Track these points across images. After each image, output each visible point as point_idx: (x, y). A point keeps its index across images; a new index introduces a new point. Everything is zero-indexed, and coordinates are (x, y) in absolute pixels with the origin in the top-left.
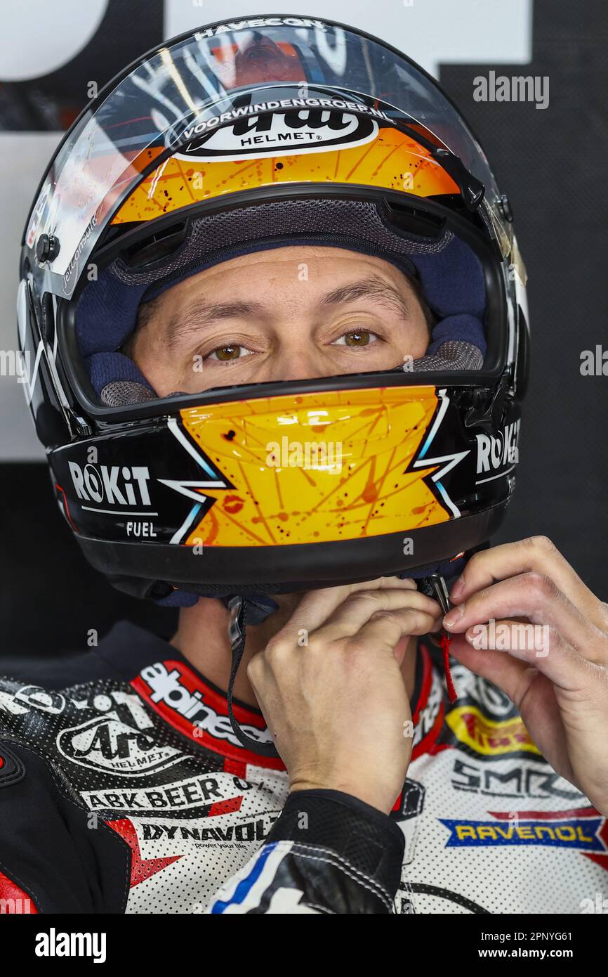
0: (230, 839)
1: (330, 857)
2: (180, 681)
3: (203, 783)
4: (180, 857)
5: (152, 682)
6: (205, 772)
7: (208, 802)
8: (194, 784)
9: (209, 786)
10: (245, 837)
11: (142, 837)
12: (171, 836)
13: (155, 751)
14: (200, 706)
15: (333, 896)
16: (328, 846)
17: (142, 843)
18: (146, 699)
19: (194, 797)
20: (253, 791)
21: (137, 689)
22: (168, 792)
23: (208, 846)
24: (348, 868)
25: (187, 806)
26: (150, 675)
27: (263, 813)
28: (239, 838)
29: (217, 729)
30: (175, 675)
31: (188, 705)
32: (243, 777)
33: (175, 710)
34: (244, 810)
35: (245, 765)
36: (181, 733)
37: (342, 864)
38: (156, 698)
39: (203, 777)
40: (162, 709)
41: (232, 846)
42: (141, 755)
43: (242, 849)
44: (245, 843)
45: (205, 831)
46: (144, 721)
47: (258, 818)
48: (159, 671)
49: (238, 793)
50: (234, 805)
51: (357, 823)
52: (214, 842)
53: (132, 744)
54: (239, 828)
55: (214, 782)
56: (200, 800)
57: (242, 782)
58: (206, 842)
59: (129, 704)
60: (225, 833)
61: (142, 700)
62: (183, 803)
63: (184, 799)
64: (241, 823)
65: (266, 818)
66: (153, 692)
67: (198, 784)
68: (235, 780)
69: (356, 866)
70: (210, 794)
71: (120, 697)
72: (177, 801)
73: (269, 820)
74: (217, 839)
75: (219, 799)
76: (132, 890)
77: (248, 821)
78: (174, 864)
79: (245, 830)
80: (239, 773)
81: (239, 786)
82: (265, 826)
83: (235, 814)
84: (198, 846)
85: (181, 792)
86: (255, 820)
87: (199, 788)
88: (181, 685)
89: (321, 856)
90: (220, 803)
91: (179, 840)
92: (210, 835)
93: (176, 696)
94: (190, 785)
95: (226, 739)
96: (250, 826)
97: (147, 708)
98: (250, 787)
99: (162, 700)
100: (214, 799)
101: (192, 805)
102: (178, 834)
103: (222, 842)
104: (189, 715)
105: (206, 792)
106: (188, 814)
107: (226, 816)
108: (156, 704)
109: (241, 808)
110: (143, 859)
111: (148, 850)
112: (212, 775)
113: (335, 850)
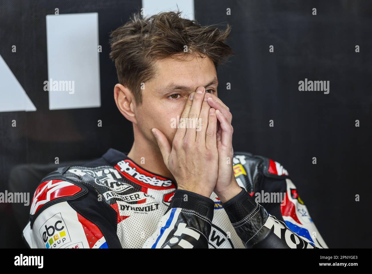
0: (143, 211)
1: (193, 213)
2: (130, 165)
3: (135, 195)
4: (129, 216)
5: (121, 166)
6: (136, 192)
7: (137, 200)
8: (132, 195)
9: (137, 196)
10: (147, 210)
11: (120, 209)
12: (128, 209)
13: (121, 186)
14: (135, 172)
15: (195, 224)
16: (192, 209)
17: (120, 211)
18: (119, 171)
19: (133, 199)
20: (149, 197)
21: (116, 168)
22: (125, 197)
23: (137, 213)
24: (199, 215)
25: (131, 201)
26: (120, 164)
27: (153, 203)
28: (146, 211)
29: (140, 178)
30: (128, 163)
31: (132, 172)
32: (147, 193)
33: (128, 173)
34: (147, 202)
35: (147, 188)
36: (129, 180)
37: (197, 214)
38: (122, 170)
39: (135, 193)
40: (124, 174)
41: (144, 213)
42: (117, 187)
43: (147, 214)
44: (147, 212)
45: (136, 208)
46: (119, 176)
47: (151, 205)
48: (123, 163)
49: (145, 197)
50: (144, 201)
51: (200, 202)
52: (139, 212)
53: (115, 185)
54: (146, 208)
55: (138, 195)
56: (135, 199)
57: (146, 194)
58: (137, 212)
59: (114, 172)
60: (142, 209)
61: (118, 171)
62: (130, 200)
63: (130, 199)
64: (146, 206)
65: (153, 204)
66: (121, 168)
67: (134, 195)
68: (144, 194)
69: (201, 214)
70: (137, 198)
71: (112, 170)
72: (128, 199)
73: (154, 205)
74: (140, 210)
75: (139, 200)
76: (118, 224)
77: (148, 205)
78: (128, 218)
79: (147, 208)
80: (145, 192)
81: (145, 196)
82: (153, 206)
83: (144, 203)
84: (135, 213)
85: (129, 197)
86: (150, 205)
87: (134, 196)
88: (130, 166)
89: (191, 212)
90: (140, 201)
91: (130, 211)
92: (138, 209)
93: (128, 169)
94: (131, 196)
95: (142, 181)
96: (149, 207)
97: (120, 173)
98: (148, 196)
99: (124, 171)
100: (138, 200)
101: (132, 201)
102: (130, 208)
103: (141, 212)
104: (132, 175)
105: (136, 198)
106: (131, 203)
107: (142, 204)
108: (122, 172)
109: (146, 202)
110: (120, 215)
111: (121, 213)
112: (137, 193)
113: (194, 210)
